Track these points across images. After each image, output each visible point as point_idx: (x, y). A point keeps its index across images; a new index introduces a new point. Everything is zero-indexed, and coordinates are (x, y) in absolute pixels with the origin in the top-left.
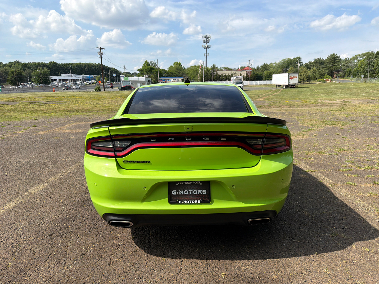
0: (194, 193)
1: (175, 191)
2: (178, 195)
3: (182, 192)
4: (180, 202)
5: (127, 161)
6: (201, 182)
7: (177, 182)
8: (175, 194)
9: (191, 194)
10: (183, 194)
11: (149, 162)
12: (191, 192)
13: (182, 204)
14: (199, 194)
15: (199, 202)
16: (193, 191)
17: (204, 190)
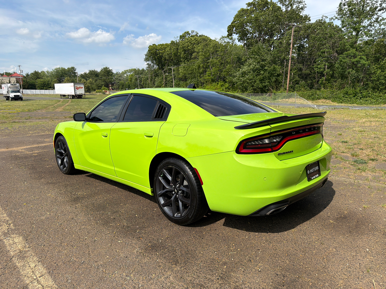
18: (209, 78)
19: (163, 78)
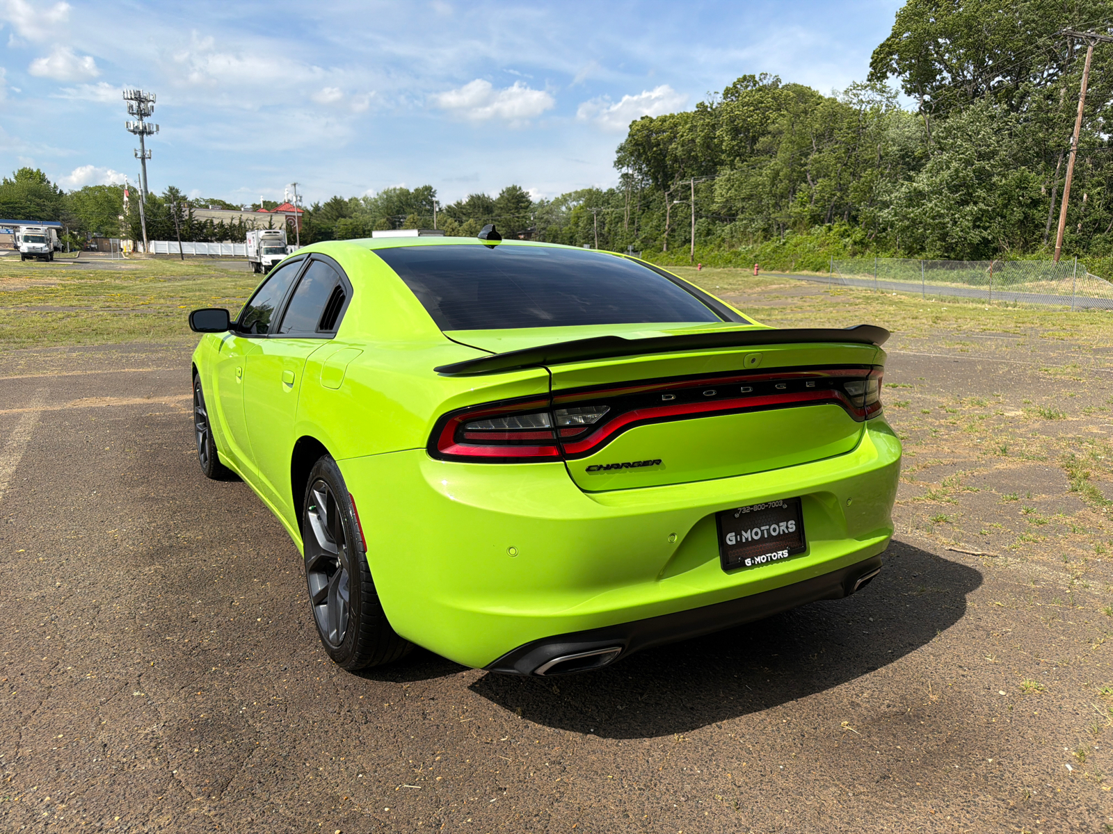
0: (774, 534)
1: (733, 534)
2: (739, 544)
3: (747, 535)
4: (748, 562)
5: (600, 467)
6: (785, 501)
7: (736, 510)
8: (734, 542)
9: (766, 536)
10: (750, 539)
11: (658, 462)
12: (765, 532)
13: (754, 565)
14: (781, 533)
15: (786, 553)
16: (769, 529)
17: (790, 522)
18: (803, 212)
19: (664, 215)
